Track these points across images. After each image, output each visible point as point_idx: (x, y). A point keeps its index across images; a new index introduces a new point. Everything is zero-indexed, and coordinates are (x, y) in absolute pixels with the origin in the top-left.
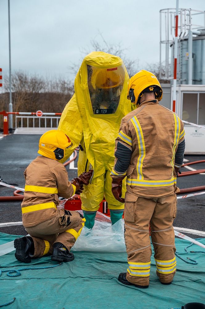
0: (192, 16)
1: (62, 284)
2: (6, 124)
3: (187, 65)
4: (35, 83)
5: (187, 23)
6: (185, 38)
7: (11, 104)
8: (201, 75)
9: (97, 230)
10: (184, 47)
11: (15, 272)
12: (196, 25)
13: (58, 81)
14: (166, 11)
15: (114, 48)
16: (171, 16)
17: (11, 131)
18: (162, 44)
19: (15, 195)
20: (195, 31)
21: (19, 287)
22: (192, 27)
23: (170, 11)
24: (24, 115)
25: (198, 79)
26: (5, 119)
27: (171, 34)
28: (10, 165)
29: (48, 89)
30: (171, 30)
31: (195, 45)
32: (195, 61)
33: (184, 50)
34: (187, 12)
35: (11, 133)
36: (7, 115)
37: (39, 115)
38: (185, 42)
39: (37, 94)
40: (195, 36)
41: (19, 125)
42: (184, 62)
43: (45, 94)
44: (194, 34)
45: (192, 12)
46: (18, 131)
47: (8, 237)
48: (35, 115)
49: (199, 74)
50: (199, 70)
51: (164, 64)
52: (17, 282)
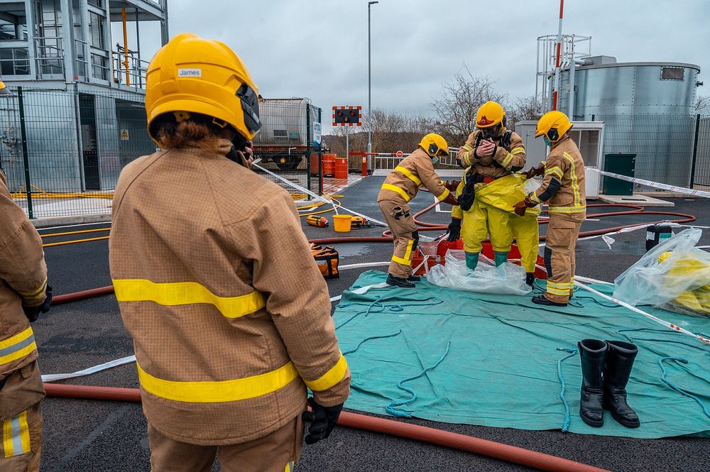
0: (574, 43)
1: (445, 320)
2: (365, 165)
3: (567, 99)
4: (394, 121)
5: (570, 51)
6: (565, 69)
7: (370, 144)
8: (584, 110)
9: (478, 272)
10: (564, 78)
11: (397, 307)
12: (580, 54)
13: (417, 119)
14: (545, 38)
15: (481, 82)
16: (551, 44)
17: (370, 172)
18: (539, 76)
19: (383, 236)
20: (579, 60)
21: (403, 321)
22: (574, 56)
23: (549, 38)
24: (383, 156)
25: (580, 114)
26: (364, 159)
27: (550, 64)
28: (374, 207)
29: (407, 128)
30: (550, 60)
31: (577, 76)
32: (576, 94)
33: (565, 82)
34: (570, 39)
35: (369, 174)
36: (366, 156)
37: (399, 156)
38: (566, 74)
39: (395, 134)
40: (579, 65)
41: (378, 167)
42: (564, 96)
43: (404, 133)
44: (576, 63)
45: (575, 39)
46: (376, 173)
47: (383, 275)
48: (395, 156)
49: (580, 109)
50: (581, 104)
51: (540, 99)
52: (401, 316)
